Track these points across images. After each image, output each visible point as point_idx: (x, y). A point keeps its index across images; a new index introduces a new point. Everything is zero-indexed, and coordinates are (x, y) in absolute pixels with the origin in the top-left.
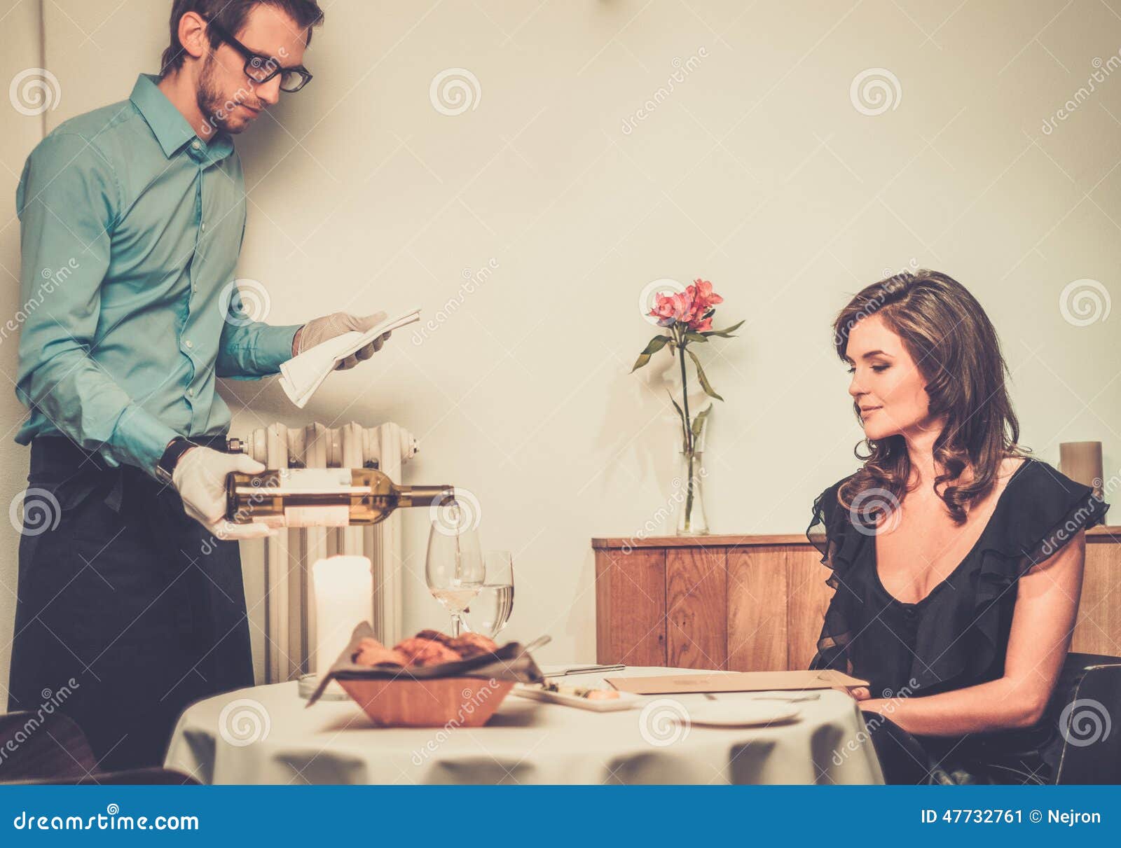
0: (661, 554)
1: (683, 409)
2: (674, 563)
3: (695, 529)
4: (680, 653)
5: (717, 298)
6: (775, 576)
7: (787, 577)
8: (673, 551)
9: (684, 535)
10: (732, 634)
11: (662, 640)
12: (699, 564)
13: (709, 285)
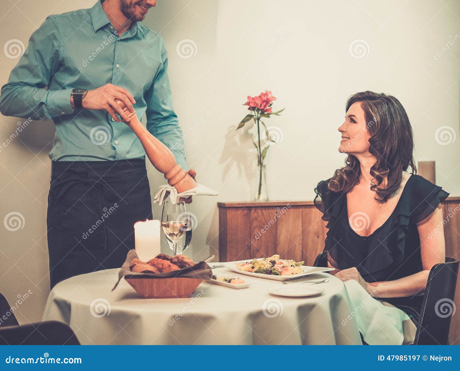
0: (248, 210)
1: (258, 146)
2: (254, 214)
3: (262, 199)
4: (256, 253)
5: (274, 98)
6: (297, 219)
7: (302, 220)
8: (253, 209)
9: (258, 201)
10: (279, 244)
11: (249, 247)
12: (264, 214)
13: (270, 92)
